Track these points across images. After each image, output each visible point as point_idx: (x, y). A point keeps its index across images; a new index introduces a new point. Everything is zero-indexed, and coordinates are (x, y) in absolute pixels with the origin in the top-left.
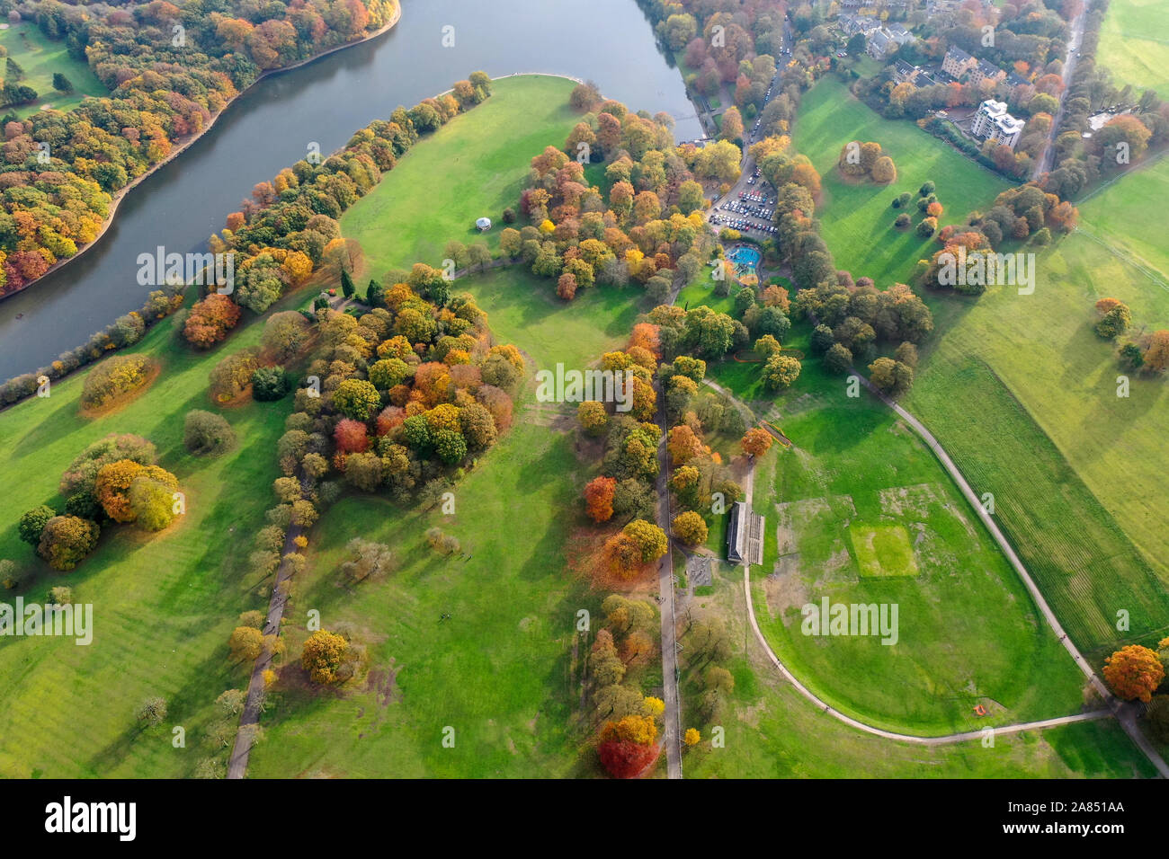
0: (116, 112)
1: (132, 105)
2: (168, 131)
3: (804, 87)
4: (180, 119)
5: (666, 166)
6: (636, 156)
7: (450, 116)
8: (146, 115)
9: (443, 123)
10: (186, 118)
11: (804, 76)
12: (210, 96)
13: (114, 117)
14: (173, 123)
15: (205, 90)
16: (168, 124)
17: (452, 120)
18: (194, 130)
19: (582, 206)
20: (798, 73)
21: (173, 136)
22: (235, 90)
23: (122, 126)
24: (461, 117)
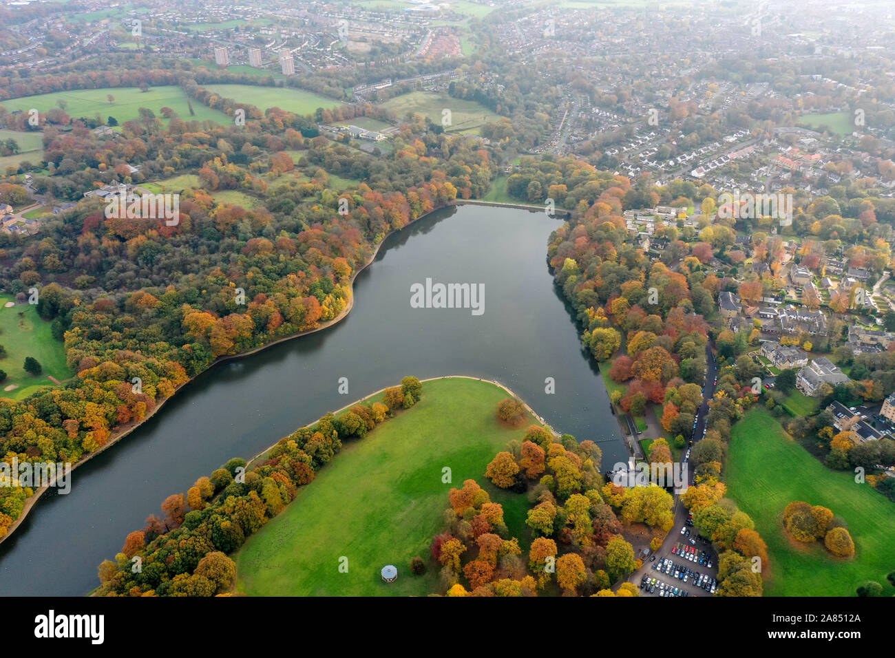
0: (63, 404)
1: (81, 396)
2: (110, 421)
3: (734, 420)
4: (123, 407)
5: (593, 514)
6: (560, 499)
7: (377, 422)
8: (90, 406)
9: (369, 430)
10: (130, 407)
11: (734, 409)
12: (160, 385)
13: (59, 409)
14: (117, 413)
15: (157, 379)
16: (111, 414)
17: (378, 427)
18: (136, 418)
19: (498, 566)
20: (728, 406)
21: (113, 425)
22: (186, 377)
23: (64, 417)
24: (389, 423)
